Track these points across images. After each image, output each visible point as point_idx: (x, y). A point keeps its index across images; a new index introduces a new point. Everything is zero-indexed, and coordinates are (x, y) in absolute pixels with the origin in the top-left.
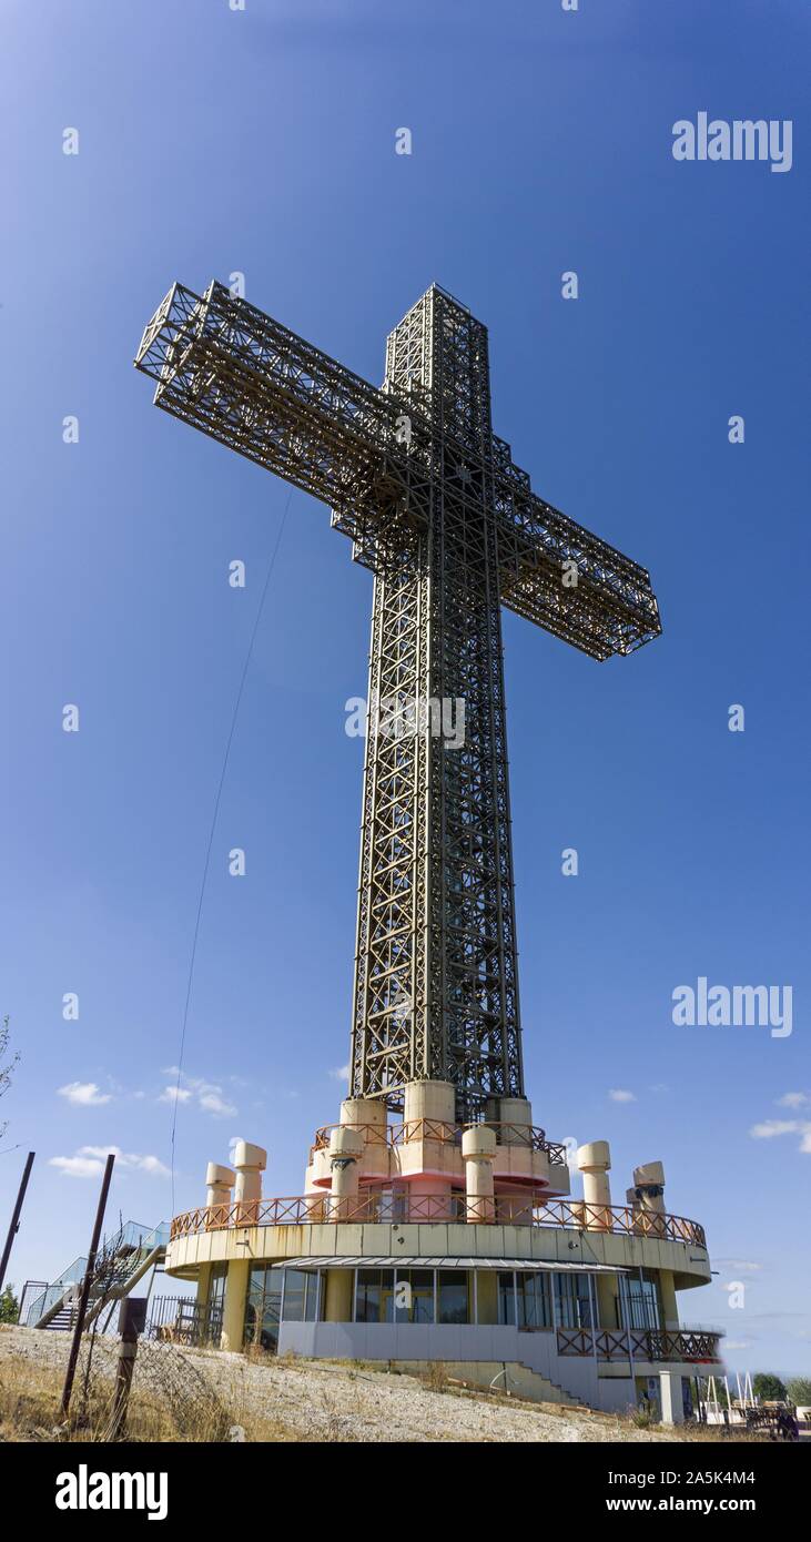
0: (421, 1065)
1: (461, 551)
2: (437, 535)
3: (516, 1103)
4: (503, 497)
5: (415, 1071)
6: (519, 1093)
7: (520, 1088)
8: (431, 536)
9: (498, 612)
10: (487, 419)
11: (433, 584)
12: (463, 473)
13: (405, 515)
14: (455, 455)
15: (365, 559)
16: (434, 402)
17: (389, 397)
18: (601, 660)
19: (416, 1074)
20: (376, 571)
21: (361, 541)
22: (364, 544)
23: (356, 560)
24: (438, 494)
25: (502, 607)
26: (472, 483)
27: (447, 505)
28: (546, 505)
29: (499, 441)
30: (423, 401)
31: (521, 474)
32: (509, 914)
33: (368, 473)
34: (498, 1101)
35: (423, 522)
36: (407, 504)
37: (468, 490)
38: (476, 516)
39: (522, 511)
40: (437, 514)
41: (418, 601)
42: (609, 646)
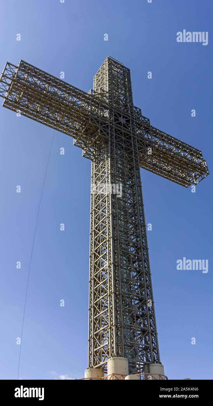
0: (113, 351)
1: (123, 148)
2: (112, 143)
3: (157, 366)
4: (139, 128)
5: (111, 354)
6: (157, 361)
7: (158, 359)
8: (110, 143)
9: (139, 169)
10: (131, 101)
11: (111, 160)
12: (123, 121)
13: (99, 136)
14: (119, 114)
15: (87, 156)
16: (110, 96)
17: (91, 95)
18: (187, 187)
19: (112, 355)
20: (92, 160)
21: (85, 149)
22: (86, 150)
23: (84, 156)
24: (112, 128)
25: (140, 168)
26: (126, 123)
27: (116, 131)
28: (157, 130)
29: (136, 108)
30: (105, 96)
31: (146, 119)
32: (149, 287)
33: (85, 123)
34: (148, 365)
35: (107, 139)
36: (100, 132)
37: (124, 126)
38: (128, 135)
39: (148, 132)
40: (112, 135)
41: (106, 168)
42: (189, 181)
